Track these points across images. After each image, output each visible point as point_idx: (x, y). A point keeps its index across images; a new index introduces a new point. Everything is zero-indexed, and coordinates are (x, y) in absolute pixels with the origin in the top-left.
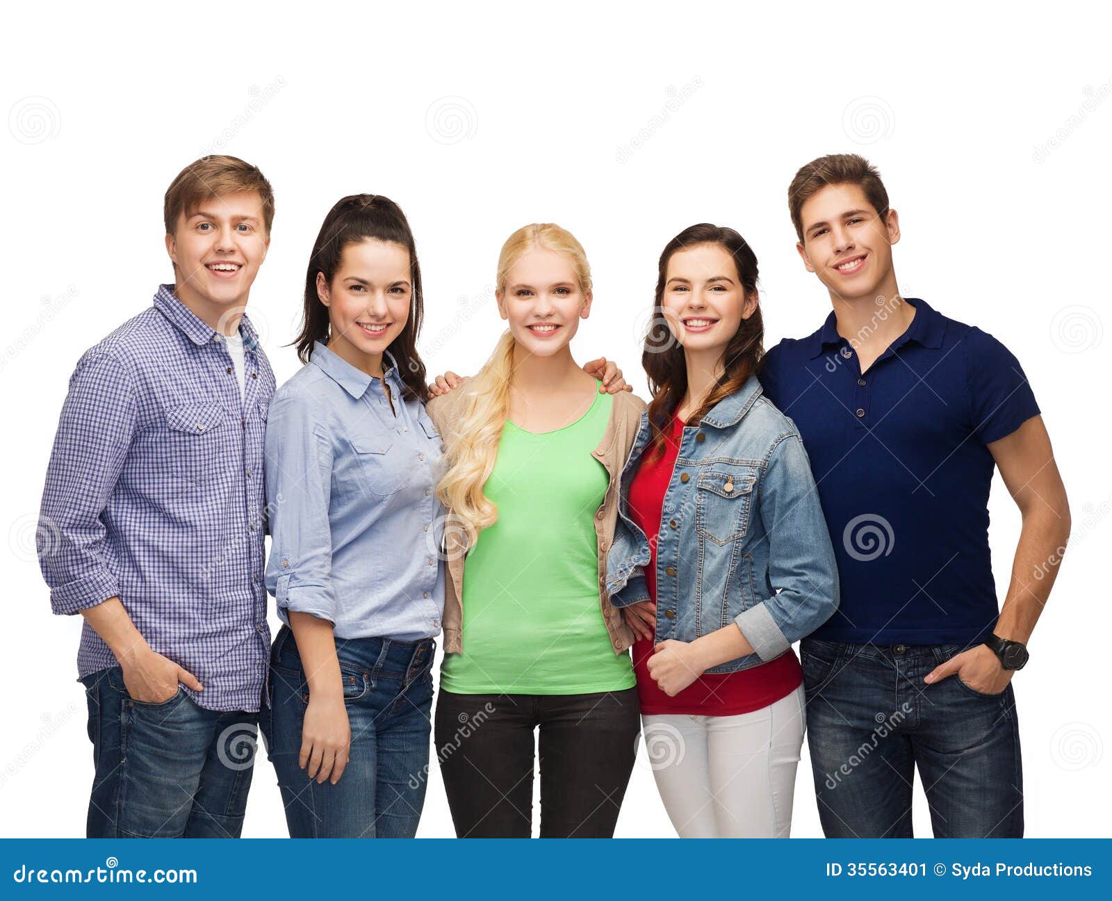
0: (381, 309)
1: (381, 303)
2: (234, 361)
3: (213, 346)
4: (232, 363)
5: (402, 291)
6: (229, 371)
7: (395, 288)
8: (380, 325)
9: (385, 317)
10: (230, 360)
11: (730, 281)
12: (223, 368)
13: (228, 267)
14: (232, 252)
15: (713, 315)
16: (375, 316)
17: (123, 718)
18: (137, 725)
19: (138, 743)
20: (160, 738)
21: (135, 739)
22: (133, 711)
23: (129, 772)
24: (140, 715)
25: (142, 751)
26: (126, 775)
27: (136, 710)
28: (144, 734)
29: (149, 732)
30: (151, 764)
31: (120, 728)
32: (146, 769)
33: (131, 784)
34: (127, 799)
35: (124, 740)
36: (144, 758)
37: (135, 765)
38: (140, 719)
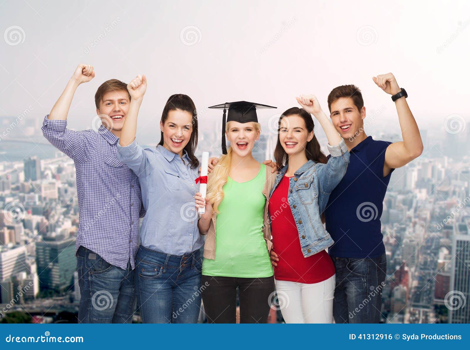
11: (302, 129)
13: (119, 117)
14: (119, 111)
15: (295, 141)
17: (90, 278)
18: (95, 280)
19: (96, 287)
20: (103, 284)
21: (95, 285)
22: (93, 276)
24: (96, 277)
27: (94, 275)
28: (98, 284)
29: (99, 283)
31: (89, 282)
35: (90, 286)
38: (95, 278)
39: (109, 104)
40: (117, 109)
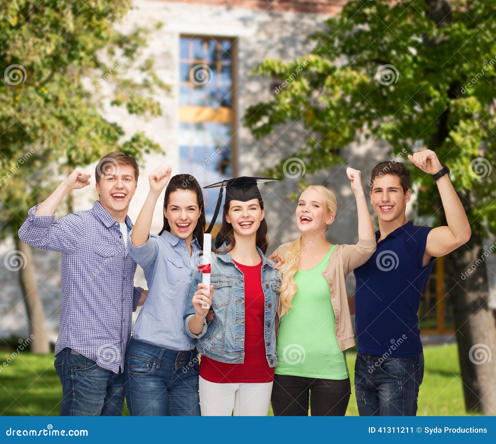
0: (184, 217)
1: (184, 214)
2: (122, 233)
3: (114, 227)
4: (122, 234)
5: (193, 209)
6: (120, 237)
7: (190, 208)
8: (184, 223)
9: (186, 220)
10: (121, 233)
12: (118, 236)
13: (121, 195)
14: (122, 189)
16: (182, 220)
17: (72, 376)
22: (76, 374)
23: (76, 398)
25: (80, 389)
26: (74, 400)
30: (84, 395)
32: (82, 397)
33: (76, 403)
34: (75, 409)
36: (81, 392)
37: (78, 395)
39: (110, 179)
40: (120, 186)
